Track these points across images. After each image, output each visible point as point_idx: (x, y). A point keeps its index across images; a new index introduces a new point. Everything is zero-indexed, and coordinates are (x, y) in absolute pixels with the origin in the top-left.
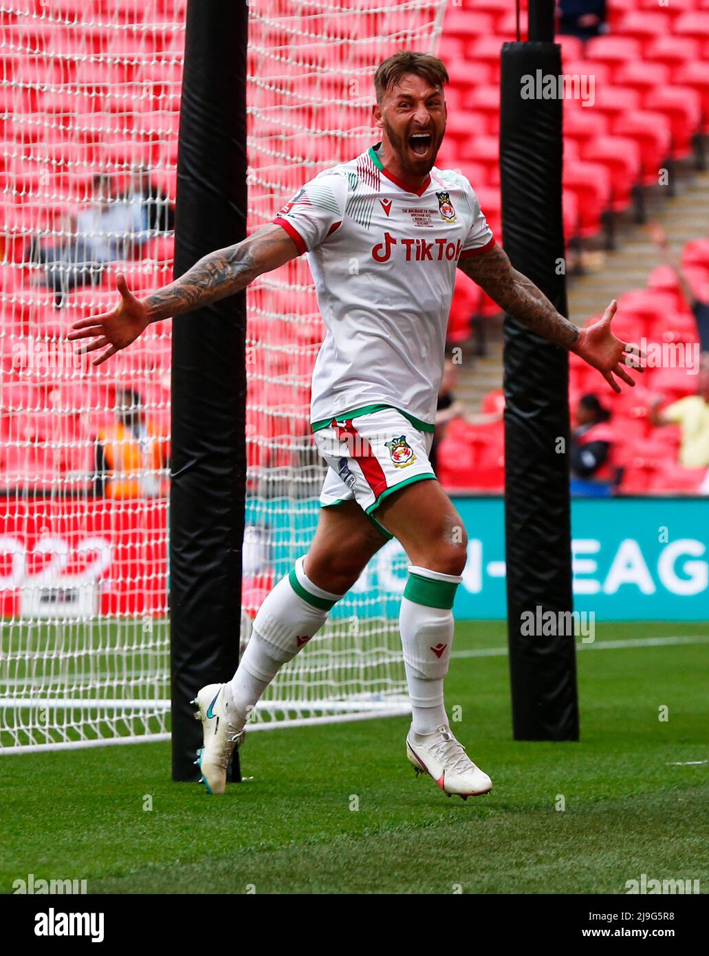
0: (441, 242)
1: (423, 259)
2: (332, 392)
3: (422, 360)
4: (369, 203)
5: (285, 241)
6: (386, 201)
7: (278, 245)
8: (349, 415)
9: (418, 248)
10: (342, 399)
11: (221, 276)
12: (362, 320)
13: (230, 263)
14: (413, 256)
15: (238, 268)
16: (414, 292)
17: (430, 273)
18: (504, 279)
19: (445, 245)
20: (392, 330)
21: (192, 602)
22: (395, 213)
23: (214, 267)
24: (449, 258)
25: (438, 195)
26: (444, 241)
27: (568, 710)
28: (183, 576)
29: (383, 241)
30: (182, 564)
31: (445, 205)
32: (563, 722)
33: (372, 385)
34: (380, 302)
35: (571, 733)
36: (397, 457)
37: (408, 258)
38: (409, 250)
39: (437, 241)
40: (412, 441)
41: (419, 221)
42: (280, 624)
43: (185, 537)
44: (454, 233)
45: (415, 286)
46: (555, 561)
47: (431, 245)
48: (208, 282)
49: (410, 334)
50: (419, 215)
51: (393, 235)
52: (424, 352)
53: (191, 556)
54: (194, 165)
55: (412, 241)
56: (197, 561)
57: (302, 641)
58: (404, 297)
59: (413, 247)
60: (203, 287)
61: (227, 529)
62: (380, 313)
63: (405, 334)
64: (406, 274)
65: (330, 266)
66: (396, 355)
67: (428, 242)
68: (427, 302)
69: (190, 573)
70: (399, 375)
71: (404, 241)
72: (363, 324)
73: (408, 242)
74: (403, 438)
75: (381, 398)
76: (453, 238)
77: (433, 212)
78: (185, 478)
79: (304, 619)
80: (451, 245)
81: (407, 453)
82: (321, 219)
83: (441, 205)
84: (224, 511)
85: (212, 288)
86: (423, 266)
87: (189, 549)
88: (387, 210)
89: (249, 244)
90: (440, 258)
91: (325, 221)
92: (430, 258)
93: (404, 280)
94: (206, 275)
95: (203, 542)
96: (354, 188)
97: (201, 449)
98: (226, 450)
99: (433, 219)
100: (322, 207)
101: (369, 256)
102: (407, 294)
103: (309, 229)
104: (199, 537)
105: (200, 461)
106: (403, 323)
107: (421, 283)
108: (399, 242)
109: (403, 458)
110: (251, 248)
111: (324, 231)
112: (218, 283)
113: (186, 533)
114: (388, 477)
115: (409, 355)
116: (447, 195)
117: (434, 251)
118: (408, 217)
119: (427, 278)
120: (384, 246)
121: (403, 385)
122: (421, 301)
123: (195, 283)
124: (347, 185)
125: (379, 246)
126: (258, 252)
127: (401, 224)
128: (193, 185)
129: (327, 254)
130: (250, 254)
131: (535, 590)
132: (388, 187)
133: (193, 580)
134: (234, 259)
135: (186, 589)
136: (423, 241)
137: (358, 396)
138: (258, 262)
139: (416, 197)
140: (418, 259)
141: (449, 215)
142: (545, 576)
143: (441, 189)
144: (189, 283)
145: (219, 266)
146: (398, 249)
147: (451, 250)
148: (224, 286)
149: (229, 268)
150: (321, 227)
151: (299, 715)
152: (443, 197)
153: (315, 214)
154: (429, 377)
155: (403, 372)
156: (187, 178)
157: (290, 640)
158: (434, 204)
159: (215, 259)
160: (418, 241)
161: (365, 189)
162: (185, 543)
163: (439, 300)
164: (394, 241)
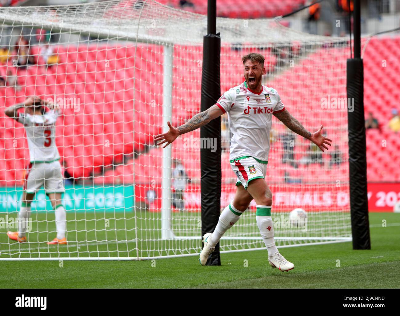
0: (266, 108)
1: (260, 113)
2: (234, 152)
3: (261, 143)
4: (243, 97)
5: (218, 109)
6: (248, 97)
7: (216, 111)
8: (239, 158)
9: (258, 110)
10: (237, 154)
11: (199, 120)
12: (242, 131)
13: (202, 117)
14: (257, 112)
15: (205, 118)
16: (258, 123)
17: (262, 117)
18: (288, 119)
19: (267, 109)
20: (251, 134)
21: (206, 214)
22: (251, 100)
23: (198, 118)
24: (269, 113)
25: (265, 95)
26: (267, 108)
27: (367, 241)
28: (204, 206)
29: (247, 108)
30: (203, 203)
31: (268, 97)
32: (365, 244)
33: (245, 150)
34: (247, 126)
35: (368, 247)
36: (251, 171)
37: (255, 113)
38: (255, 111)
39: (264, 108)
40: (256, 167)
41: (259, 102)
42: (226, 218)
43: (204, 196)
44: (270, 106)
45: (257, 121)
46: (363, 200)
47: (262, 109)
48: (196, 123)
49: (257, 135)
50: (258, 101)
51: (250, 106)
52: (262, 141)
53: (206, 201)
54: (205, 90)
55: (256, 108)
56: (208, 202)
57: (232, 224)
58: (255, 124)
59: (257, 110)
60: (194, 124)
61: (216, 193)
62: (248, 129)
63: (255, 135)
64: (254, 118)
65: (233, 116)
66: (253, 142)
67: (261, 108)
68: (261, 126)
69: (206, 206)
70: (254, 147)
71: (253, 108)
72: (243, 132)
73: (255, 108)
74: (253, 166)
75: (248, 154)
76: (270, 107)
77: (263, 99)
78: (204, 178)
79: (232, 218)
80: (269, 109)
81: (254, 170)
82: (229, 103)
83: (266, 97)
84: (214, 188)
85: (197, 124)
86: (260, 115)
87: (205, 199)
88: (248, 99)
89: (208, 111)
90: (265, 113)
91: (230, 103)
92: (262, 113)
93: (254, 119)
94: (195, 120)
95: (209, 197)
96: (238, 93)
97: (208, 170)
98: (215, 171)
99: (263, 102)
100: (229, 99)
101: (243, 113)
102: (255, 123)
103: (225, 106)
104: (208, 195)
105: (208, 174)
106: (255, 132)
107: (259, 120)
108: (252, 108)
109: (253, 171)
110: (208, 112)
111: (230, 106)
112: (199, 123)
113: (204, 194)
114: (248, 177)
115: (257, 141)
116: (268, 95)
117: (264, 111)
118: (255, 101)
119: (261, 118)
120: (247, 110)
121: (255, 150)
122: (259, 125)
123: (192, 123)
124: (236, 92)
125: (246, 110)
126: (210, 113)
127: (253, 103)
128: (205, 96)
129: (232, 112)
130: (208, 114)
131: (357, 208)
132: (249, 93)
133: (206, 208)
134: (204, 116)
135: (205, 210)
136: (260, 108)
137: (241, 153)
138: (210, 116)
139: (258, 95)
140: (258, 113)
141: (268, 100)
142: (360, 204)
143: (266, 93)
144: (190, 123)
145: (199, 118)
146: (252, 111)
147: (269, 111)
148: (200, 124)
149: (202, 118)
150: (229, 105)
151: (311, 241)
152: (267, 95)
153: (227, 101)
154: (264, 148)
155: (255, 146)
156: (203, 93)
157: (228, 223)
158: (264, 98)
159: (198, 116)
160: (258, 108)
161: (242, 93)
162: (204, 197)
163: (265, 125)
164: (250, 108)
